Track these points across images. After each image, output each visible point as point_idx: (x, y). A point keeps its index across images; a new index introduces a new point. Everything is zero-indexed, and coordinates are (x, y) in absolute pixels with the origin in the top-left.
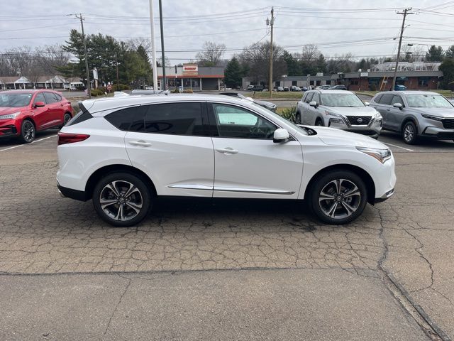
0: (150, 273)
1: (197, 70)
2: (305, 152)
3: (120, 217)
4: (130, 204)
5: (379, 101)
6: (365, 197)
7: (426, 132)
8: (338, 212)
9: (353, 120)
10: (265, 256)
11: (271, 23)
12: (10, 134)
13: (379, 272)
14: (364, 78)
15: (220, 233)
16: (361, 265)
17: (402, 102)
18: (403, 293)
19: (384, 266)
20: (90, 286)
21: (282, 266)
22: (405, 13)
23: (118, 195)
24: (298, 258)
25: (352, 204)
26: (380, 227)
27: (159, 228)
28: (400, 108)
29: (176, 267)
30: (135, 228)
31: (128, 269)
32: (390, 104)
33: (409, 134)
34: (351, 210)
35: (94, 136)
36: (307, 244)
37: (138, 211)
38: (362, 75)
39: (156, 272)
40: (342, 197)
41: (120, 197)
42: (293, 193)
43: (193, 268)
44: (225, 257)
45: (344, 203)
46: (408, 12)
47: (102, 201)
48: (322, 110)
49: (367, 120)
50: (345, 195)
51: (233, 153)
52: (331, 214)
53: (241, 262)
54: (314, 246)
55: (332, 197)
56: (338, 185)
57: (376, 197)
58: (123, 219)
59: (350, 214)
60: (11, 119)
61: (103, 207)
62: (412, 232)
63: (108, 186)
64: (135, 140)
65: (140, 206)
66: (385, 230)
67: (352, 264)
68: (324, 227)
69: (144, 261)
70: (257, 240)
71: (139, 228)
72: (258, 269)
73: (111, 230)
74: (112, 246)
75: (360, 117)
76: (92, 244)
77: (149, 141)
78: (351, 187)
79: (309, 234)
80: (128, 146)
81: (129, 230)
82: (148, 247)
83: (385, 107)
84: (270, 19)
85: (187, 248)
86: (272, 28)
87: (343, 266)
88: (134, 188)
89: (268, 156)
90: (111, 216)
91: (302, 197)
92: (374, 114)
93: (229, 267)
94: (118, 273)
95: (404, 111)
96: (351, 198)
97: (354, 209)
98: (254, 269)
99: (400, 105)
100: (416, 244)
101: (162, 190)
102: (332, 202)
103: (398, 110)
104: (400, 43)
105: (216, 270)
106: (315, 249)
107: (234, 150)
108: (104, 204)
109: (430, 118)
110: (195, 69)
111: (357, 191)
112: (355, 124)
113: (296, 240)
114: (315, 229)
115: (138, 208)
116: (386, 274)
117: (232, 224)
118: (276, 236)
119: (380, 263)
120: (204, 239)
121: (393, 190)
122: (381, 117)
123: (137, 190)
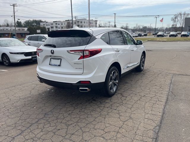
3: (113, 90)
4: (115, 82)
37: (117, 84)
42: (139, 63)
44: (159, 85)
63: (111, 75)
104: (14, 18)
108: (110, 86)
116: (176, 74)
123: (117, 74)
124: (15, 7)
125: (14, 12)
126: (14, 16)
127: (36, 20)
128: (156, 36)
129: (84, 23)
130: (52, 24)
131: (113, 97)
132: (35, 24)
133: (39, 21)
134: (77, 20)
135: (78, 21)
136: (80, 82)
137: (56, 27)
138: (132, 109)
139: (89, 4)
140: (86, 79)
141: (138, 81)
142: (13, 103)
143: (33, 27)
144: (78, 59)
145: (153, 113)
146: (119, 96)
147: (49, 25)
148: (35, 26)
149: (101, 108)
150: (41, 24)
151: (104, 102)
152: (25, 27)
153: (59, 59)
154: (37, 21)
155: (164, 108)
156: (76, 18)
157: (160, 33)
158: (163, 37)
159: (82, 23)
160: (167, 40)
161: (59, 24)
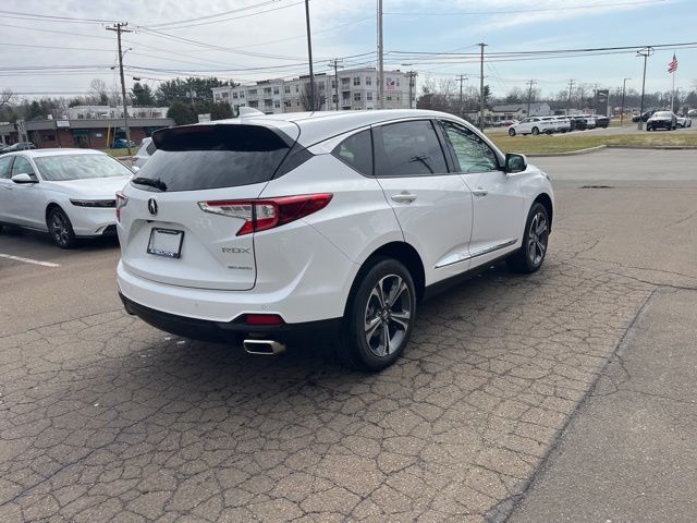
3: (388, 349)
4: (397, 317)
14: (63, 129)
22: (119, 30)
23: (383, 305)
34: (542, 250)
38: (60, 124)
40: (538, 236)
41: (384, 309)
42: (516, 241)
45: (538, 243)
46: (122, 28)
47: (366, 327)
50: (539, 233)
56: (538, 221)
58: (390, 352)
59: (542, 254)
61: (368, 338)
63: (375, 292)
65: (407, 315)
88: (402, 283)
91: (521, 244)
94: (590, 396)
97: (544, 248)
104: (122, 74)
107: (485, 190)
108: (369, 332)
111: (545, 225)
115: (405, 319)
123: (405, 286)
124: (123, 34)
125: (120, 51)
126: (121, 67)
127: (198, 80)
128: (645, 126)
129: (369, 83)
130: (253, 92)
131: (385, 373)
132: (195, 95)
133: (208, 82)
134: (341, 73)
135: (343, 77)
136: (244, 318)
137: (266, 101)
138: (439, 427)
139: (381, 14)
140: (263, 307)
141: (504, 310)
142: (34, 384)
143: (188, 106)
144: (237, 235)
145: (515, 443)
146: (410, 369)
147: (242, 96)
148: (195, 99)
149: (325, 417)
150: (217, 92)
151: (346, 392)
152: (161, 104)
153: (177, 232)
154: (203, 82)
155: (566, 425)
156: (336, 67)
157: (659, 116)
158: (674, 128)
159: (359, 83)
160: (683, 141)
161: (277, 92)
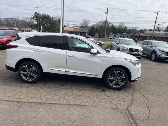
0: (31, 103)
1: (79, 29)
2: (103, 59)
3: (28, 79)
4: (33, 74)
5: (143, 44)
6: (127, 79)
7: (160, 57)
8: (116, 84)
9: (131, 50)
10: (81, 100)
11: (107, 13)
12: (2, 46)
13: (127, 111)
14: (141, 36)
15: (66, 89)
16: (120, 107)
17: (152, 45)
18: (135, 121)
19: (129, 109)
20: (4, 106)
21: (87, 105)
22: (158, 13)
23: (28, 70)
24: (94, 102)
25: (122, 82)
26: (133, 92)
27: (43, 85)
28: (151, 47)
29: (43, 101)
30: (34, 84)
31: (23, 101)
32: (147, 45)
33: (153, 57)
34: (121, 84)
35: (20, 46)
36: (100, 96)
37: (35, 78)
38: (140, 35)
39: (34, 103)
40: (118, 79)
41: (29, 71)
42: (97, 75)
43: (50, 102)
44: (65, 99)
45: (118, 81)
46: (159, 12)
47: (21, 72)
48: (120, 45)
49: (137, 50)
50: (119, 78)
51: (74, 57)
52: (113, 85)
53: (70, 101)
54: (103, 97)
55: (114, 78)
56: (116, 73)
57: (132, 80)
58: (29, 80)
59: (120, 85)
60: (3, 40)
61: (22, 75)
62: (145, 95)
63: (24, 66)
64: (36, 49)
65: (36, 76)
66: (134, 93)
67: (116, 106)
68: (109, 90)
69: (31, 98)
70: (80, 93)
71: (35, 84)
72: (76, 105)
73: (24, 84)
74: (21, 90)
75: (134, 49)
76: (14, 89)
77: (41, 50)
78: (121, 75)
79: (103, 93)
80: (33, 51)
81: (31, 85)
82: (35, 92)
83: (145, 46)
84: (107, 12)
85: (51, 94)
86: (107, 15)
87: (112, 107)
88: (34, 68)
89: (88, 59)
90: (25, 78)
91: (101, 77)
92: (140, 48)
93: (65, 103)
94: (18, 102)
95: (152, 48)
96: (121, 79)
97: (122, 84)
98: (74, 105)
99: (151, 46)
100: (146, 100)
101: (45, 70)
102: (114, 80)
103: (150, 48)
104: (155, 24)
105: (59, 104)
106: (103, 99)
107: (75, 56)
108: (22, 73)
109: (162, 51)
110: (78, 28)
111: (124, 76)
112: (132, 52)
113: (96, 94)
114: (106, 91)
115: (35, 76)
116: (130, 112)
117: (73, 86)
118: (88, 92)
119: (128, 107)
120: (59, 91)
121: (139, 77)
122: (143, 50)
125: (156, 18)
